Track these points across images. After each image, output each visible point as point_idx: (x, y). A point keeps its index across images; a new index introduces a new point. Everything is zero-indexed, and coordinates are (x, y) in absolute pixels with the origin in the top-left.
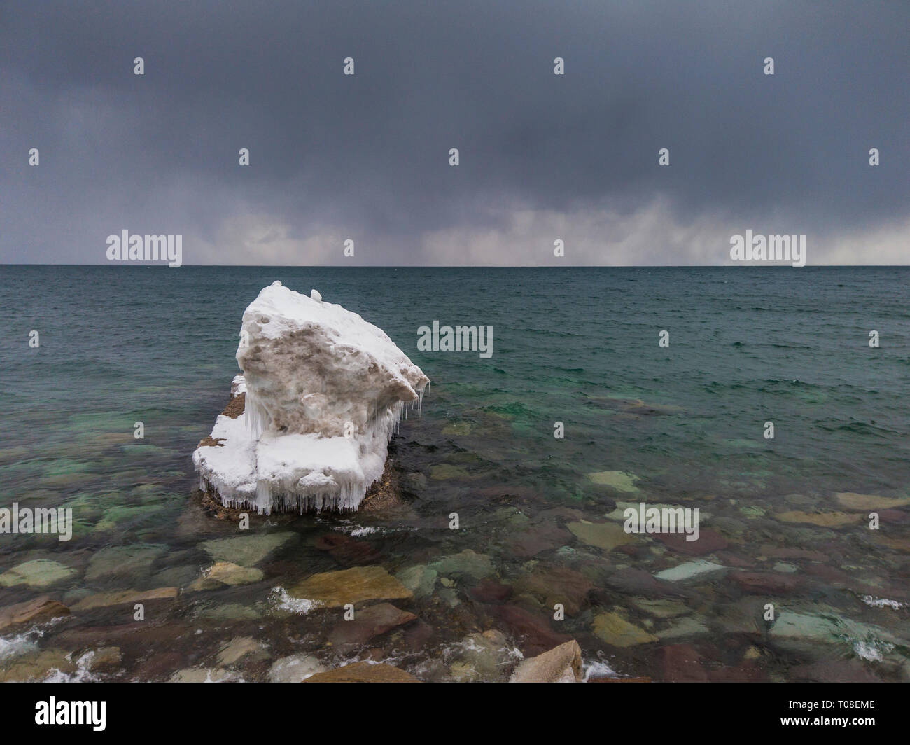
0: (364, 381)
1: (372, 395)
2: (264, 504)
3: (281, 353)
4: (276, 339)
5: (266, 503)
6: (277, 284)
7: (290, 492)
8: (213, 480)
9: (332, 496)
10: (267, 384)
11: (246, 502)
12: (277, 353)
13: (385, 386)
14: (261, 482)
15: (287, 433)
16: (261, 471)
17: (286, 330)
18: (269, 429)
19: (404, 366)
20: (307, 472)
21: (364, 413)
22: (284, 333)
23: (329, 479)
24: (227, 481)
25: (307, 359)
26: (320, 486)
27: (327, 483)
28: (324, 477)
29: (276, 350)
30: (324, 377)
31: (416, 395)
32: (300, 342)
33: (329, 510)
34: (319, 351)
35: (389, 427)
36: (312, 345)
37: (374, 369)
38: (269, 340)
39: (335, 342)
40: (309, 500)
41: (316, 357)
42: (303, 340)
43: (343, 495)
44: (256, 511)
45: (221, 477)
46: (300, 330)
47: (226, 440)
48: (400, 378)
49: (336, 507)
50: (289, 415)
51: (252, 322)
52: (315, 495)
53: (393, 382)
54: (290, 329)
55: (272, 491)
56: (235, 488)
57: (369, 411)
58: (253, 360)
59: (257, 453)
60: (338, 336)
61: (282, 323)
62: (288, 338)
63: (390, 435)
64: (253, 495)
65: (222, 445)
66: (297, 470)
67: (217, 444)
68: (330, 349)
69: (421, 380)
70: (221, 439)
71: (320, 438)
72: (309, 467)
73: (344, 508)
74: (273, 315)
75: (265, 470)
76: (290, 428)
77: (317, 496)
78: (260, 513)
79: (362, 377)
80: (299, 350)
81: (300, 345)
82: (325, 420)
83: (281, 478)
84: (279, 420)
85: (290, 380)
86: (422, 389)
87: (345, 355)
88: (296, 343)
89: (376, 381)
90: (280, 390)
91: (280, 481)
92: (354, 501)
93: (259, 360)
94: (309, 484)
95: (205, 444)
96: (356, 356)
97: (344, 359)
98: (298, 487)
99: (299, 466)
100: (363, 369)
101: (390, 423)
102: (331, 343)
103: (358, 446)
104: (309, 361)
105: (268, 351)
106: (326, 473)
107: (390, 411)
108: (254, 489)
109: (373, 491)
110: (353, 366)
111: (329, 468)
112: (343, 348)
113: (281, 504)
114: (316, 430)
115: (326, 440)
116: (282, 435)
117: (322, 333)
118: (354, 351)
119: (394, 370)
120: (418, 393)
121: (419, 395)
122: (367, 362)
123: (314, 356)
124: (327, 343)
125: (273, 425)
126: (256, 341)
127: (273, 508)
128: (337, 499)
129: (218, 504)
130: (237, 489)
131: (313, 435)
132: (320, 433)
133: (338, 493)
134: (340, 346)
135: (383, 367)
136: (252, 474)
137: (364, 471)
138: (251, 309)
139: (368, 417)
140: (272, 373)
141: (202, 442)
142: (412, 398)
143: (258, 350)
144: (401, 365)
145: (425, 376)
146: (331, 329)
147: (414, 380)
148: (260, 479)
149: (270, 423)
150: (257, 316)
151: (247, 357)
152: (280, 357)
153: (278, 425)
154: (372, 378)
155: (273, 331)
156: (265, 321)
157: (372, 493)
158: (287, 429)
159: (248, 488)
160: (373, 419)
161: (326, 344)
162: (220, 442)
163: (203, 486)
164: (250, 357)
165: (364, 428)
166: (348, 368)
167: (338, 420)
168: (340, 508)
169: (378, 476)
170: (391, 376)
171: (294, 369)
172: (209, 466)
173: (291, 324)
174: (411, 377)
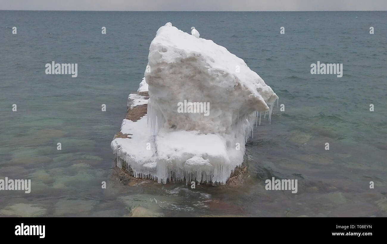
0: (230, 95)
1: (236, 106)
2: (162, 176)
3: (174, 73)
4: (171, 63)
5: (164, 175)
6: (169, 24)
7: (180, 169)
8: (127, 160)
9: (208, 173)
10: (164, 95)
11: (150, 175)
12: (172, 73)
13: (245, 100)
14: (160, 161)
15: (176, 129)
16: (160, 153)
17: (178, 57)
18: (164, 127)
19: (259, 86)
20: (191, 156)
21: (230, 119)
22: (176, 59)
23: (206, 161)
24: (137, 160)
25: (191, 78)
26: (200, 166)
27: (205, 165)
28: (203, 160)
29: (171, 71)
30: (203, 91)
31: (268, 107)
32: (188, 65)
33: (205, 182)
34: (200, 72)
35: (246, 131)
36: (195, 68)
37: (238, 86)
38: (167, 63)
39: (212, 66)
40: (192, 175)
41: (198, 76)
42: (189, 64)
43: (216, 173)
44: (157, 181)
45: (132, 157)
46: (188, 57)
47: (132, 135)
48: (256, 94)
49: (211, 182)
50: (178, 117)
51: (156, 51)
52: (196, 172)
53: (251, 97)
54: (181, 56)
55: (168, 168)
56: (142, 165)
57: (233, 118)
58: (156, 78)
59: (156, 142)
60: (213, 62)
61: (175, 52)
62: (180, 62)
63: (247, 138)
64: (154, 170)
65: (130, 138)
66: (185, 154)
67: (126, 137)
68: (207, 71)
69: (272, 97)
70: (129, 134)
71: (199, 134)
72: (193, 153)
73: (216, 182)
74: (170, 47)
75: (163, 153)
76: (178, 127)
77: (198, 173)
78: (159, 182)
79: (229, 92)
80: (186, 71)
81: (187, 68)
82: (203, 122)
83: (174, 159)
84: (171, 121)
85: (180, 93)
86: (272, 104)
87: (218, 76)
88: (184, 67)
89: (239, 95)
90: (172, 99)
91: (173, 161)
92: (223, 178)
93: (159, 77)
94: (193, 164)
95: (119, 137)
96: (226, 76)
97: (218, 79)
98: (185, 166)
99: (185, 152)
100: (230, 86)
101: (247, 129)
102: (209, 67)
103: (226, 142)
104: (193, 80)
105: (166, 71)
106: (204, 157)
107: (247, 120)
108: (155, 166)
109: (235, 174)
110: (224, 84)
111: (206, 154)
112: (217, 71)
113: (173, 176)
114: (197, 128)
115: (203, 136)
116: (172, 131)
117: (203, 60)
118: (225, 73)
119: (252, 88)
120: (269, 106)
121: (270, 107)
122: (233, 81)
123: (197, 76)
124: (206, 66)
125: (166, 124)
126: (158, 64)
127: (168, 180)
128: (211, 176)
129: (131, 175)
130: (144, 166)
131: (195, 132)
132: (199, 131)
133: (212, 172)
134: (215, 69)
135: (244, 86)
136: (153, 156)
137: (230, 158)
138: (154, 42)
139: (232, 122)
140: (168, 87)
141: (116, 135)
142: (264, 109)
143: (159, 70)
144: (258, 85)
145: (275, 94)
146: (208, 57)
147: (266, 96)
148: (159, 159)
149: (164, 123)
150: (159, 47)
151: (152, 75)
152: (174, 76)
153: (170, 124)
154: (236, 93)
155: (169, 58)
156: (165, 50)
157: (235, 175)
158: (176, 127)
159: (151, 165)
160: (236, 123)
161: (205, 68)
162: (128, 136)
163: (119, 164)
164: (154, 75)
165: (229, 129)
166: (220, 85)
167: (212, 122)
168: (214, 182)
169: (239, 163)
170: (250, 93)
171: (182, 85)
172: (124, 150)
173: (182, 53)
174: (264, 94)
